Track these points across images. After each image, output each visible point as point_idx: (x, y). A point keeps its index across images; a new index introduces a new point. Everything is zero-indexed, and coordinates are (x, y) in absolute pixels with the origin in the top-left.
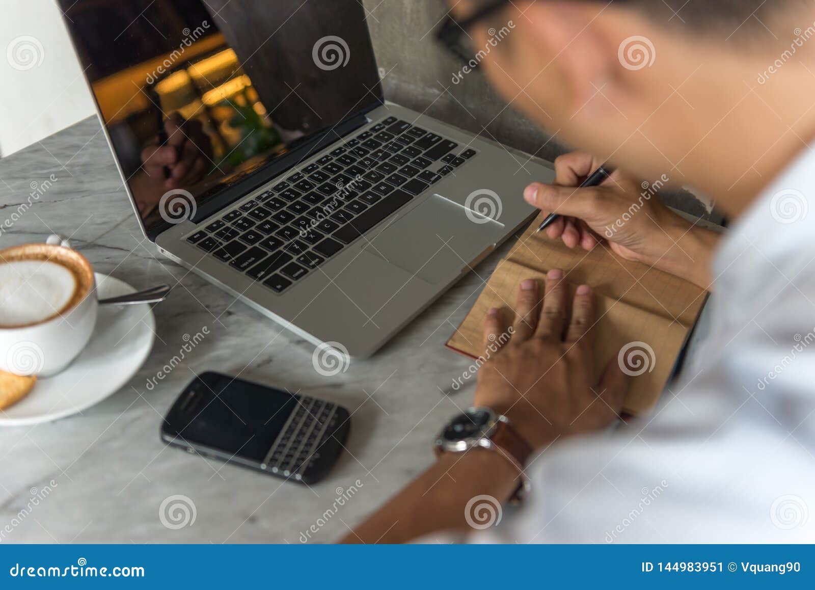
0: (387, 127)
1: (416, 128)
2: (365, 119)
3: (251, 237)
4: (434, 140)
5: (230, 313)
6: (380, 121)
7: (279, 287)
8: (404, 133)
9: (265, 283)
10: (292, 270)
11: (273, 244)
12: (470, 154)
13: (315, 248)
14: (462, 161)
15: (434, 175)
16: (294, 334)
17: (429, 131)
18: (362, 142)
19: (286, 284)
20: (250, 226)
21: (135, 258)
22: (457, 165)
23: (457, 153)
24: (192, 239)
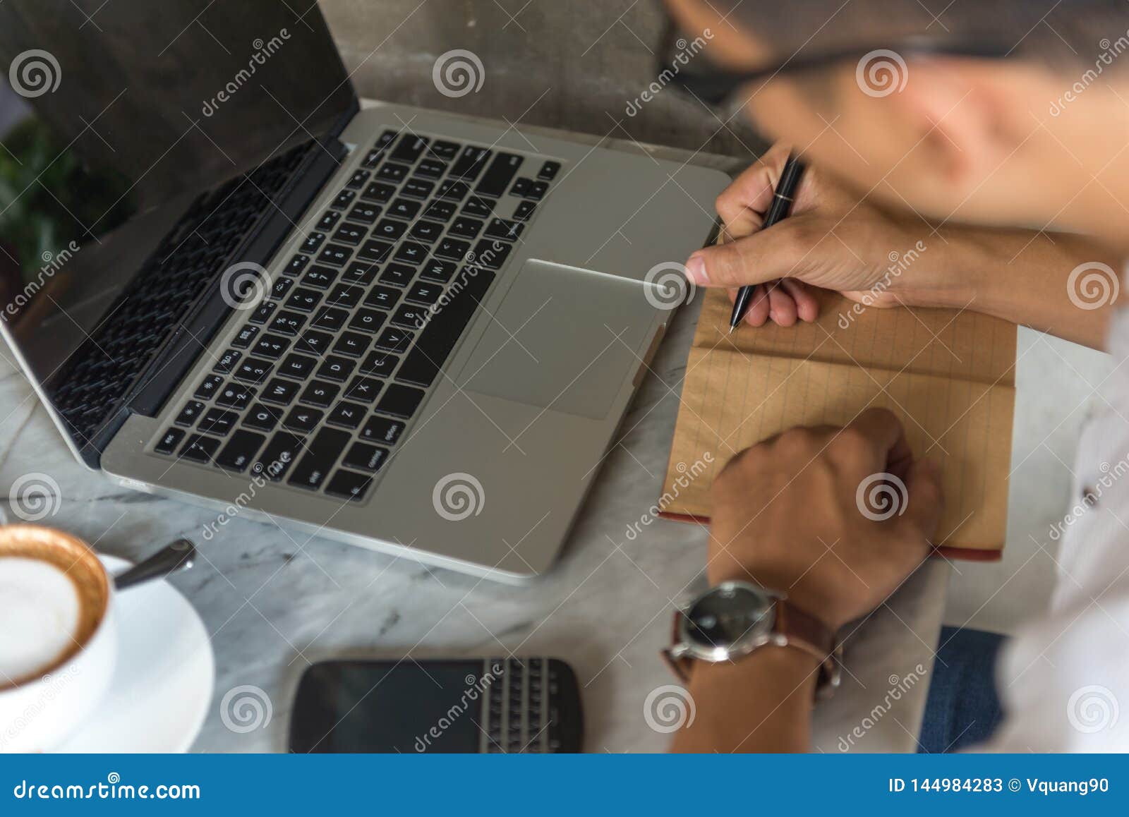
0: (389, 152)
1: (439, 143)
2: (341, 145)
3: (262, 416)
4: (479, 158)
5: (288, 558)
6: (370, 144)
7: (356, 491)
8: (423, 156)
9: (329, 490)
10: (361, 455)
11: (306, 419)
12: (551, 169)
13: (378, 408)
14: (545, 187)
15: (511, 224)
16: (414, 563)
17: (465, 142)
18: (359, 192)
19: (364, 483)
20: (249, 397)
21: (72, 506)
22: (540, 195)
23: (529, 172)
24: (162, 446)
